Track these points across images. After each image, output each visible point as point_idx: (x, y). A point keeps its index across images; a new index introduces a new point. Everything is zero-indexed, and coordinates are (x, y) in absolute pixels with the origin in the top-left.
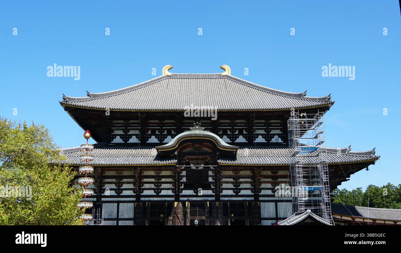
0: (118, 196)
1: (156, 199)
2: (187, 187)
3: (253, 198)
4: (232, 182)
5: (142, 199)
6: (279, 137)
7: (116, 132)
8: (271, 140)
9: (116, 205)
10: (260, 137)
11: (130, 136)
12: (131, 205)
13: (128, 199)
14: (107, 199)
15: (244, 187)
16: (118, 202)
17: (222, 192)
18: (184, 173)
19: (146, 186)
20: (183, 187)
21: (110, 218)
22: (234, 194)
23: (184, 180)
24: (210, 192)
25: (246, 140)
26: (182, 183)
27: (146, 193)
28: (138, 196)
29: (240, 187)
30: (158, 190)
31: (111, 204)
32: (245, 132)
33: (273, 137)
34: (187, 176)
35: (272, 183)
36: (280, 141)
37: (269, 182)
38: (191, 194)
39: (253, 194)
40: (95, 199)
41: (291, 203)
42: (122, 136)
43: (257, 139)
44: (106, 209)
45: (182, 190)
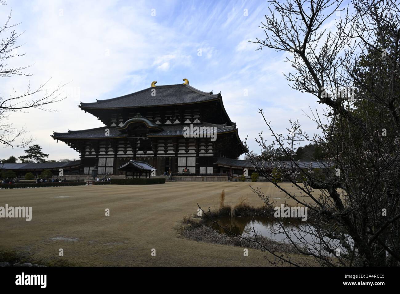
0: (106, 155)
1: (124, 156)
2: (140, 150)
3: (174, 155)
4: (163, 146)
5: (118, 156)
6: (199, 119)
7: (113, 121)
8: (194, 122)
9: (105, 159)
10: (188, 120)
11: (120, 123)
12: (112, 159)
13: (111, 156)
14: (101, 156)
15: (170, 149)
16: (106, 158)
17: (158, 152)
18: (139, 142)
19: (120, 149)
20: (138, 149)
21: (102, 166)
22: (164, 153)
23: (139, 145)
24: (152, 152)
25: (180, 122)
26: (138, 147)
28: (116, 155)
29: (168, 149)
31: (103, 159)
32: (179, 118)
33: (195, 120)
34: (140, 143)
35: (185, 146)
36: (199, 122)
37: (183, 146)
38: (142, 153)
39: (174, 153)
40: (95, 156)
41: (195, 158)
42: (116, 123)
43: (186, 121)
44: (100, 162)
45: (138, 151)
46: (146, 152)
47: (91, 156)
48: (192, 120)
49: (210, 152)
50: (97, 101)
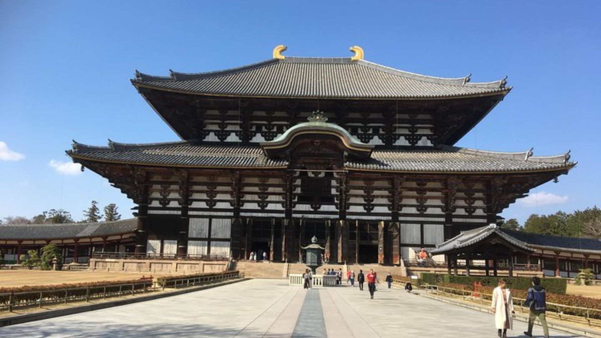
0: (211, 210)
1: (260, 215)
2: (302, 200)
3: (390, 218)
4: (362, 196)
5: (242, 214)
6: (428, 139)
7: (210, 127)
8: (416, 143)
9: (207, 220)
10: (402, 138)
11: (228, 133)
12: (228, 222)
13: (224, 214)
14: (195, 213)
15: (378, 203)
16: (211, 217)
17: (348, 208)
18: (298, 182)
19: (248, 197)
20: (296, 200)
21: (199, 237)
22: (365, 211)
23: (298, 190)
24: (332, 208)
25: (383, 142)
26: (295, 195)
27: (247, 206)
28: (237, 210)
29: (373, 203)
30: (263, 204)
31: (201, 219)
32: (381, 132)
33: (420, 139)
34: (302, 186)
35: (417, 199)
36: (429, 144)
37: (413, 197)
38: (307, 210)
39: (390, 212)
40: (179, 213)
41: (443, 226)
42: (217, 133)
43: (397, 141)
44: (194, 227)
45: (295, 204)
46: (319, 208)
47: (167, 212)
48: (413, 139)
49: (478, 214)
50: (173, 74)
